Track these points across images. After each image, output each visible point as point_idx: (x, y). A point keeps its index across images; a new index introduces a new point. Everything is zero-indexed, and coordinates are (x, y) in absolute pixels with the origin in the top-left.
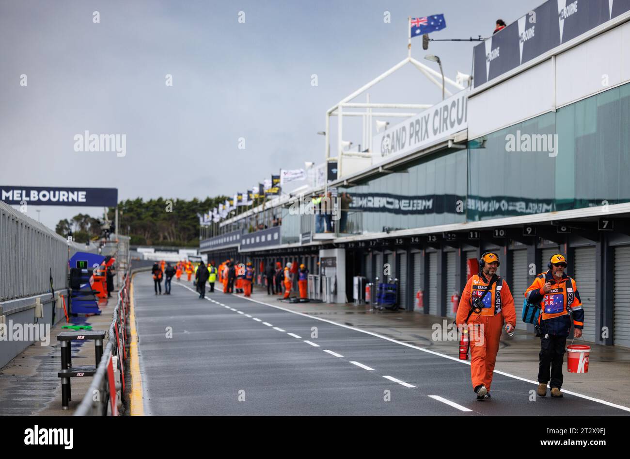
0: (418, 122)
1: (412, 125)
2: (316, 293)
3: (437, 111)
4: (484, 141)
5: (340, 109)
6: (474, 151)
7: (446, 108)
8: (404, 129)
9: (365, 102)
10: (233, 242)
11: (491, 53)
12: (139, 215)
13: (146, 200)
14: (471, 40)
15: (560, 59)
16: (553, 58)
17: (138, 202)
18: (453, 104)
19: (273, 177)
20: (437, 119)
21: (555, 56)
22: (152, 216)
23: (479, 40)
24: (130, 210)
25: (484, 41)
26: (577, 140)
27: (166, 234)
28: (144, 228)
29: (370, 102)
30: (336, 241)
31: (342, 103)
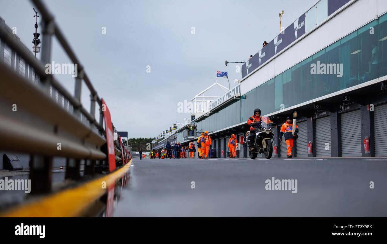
0: (221, 99)
1: (219, 100)
2: (189, 156)
3: (227, 94)
4: (246, 96)
5: (195, 99)
6: (243, 100)
7: (230, 92)
8: (216, 102)
9: (203, 96)
10: (162, 146)
11: (248, 66)
12: (134, 143)
13: (136, 139)
14: (241, 62)
15: (276, 59)
16: (273, 60)
17: (134, 139)
18: (233, 90)
19: (174, 124)
20: (227, 96)
21: (274, 59)
22: (138, 143)
23: (244, 62)
24: (132, 141)
25: (246, 63)
26: (284, 86)
27: (142, 148)
28: (136, 146)
29: (204, 96)
30: (194, 139)
31: (196, 96)
